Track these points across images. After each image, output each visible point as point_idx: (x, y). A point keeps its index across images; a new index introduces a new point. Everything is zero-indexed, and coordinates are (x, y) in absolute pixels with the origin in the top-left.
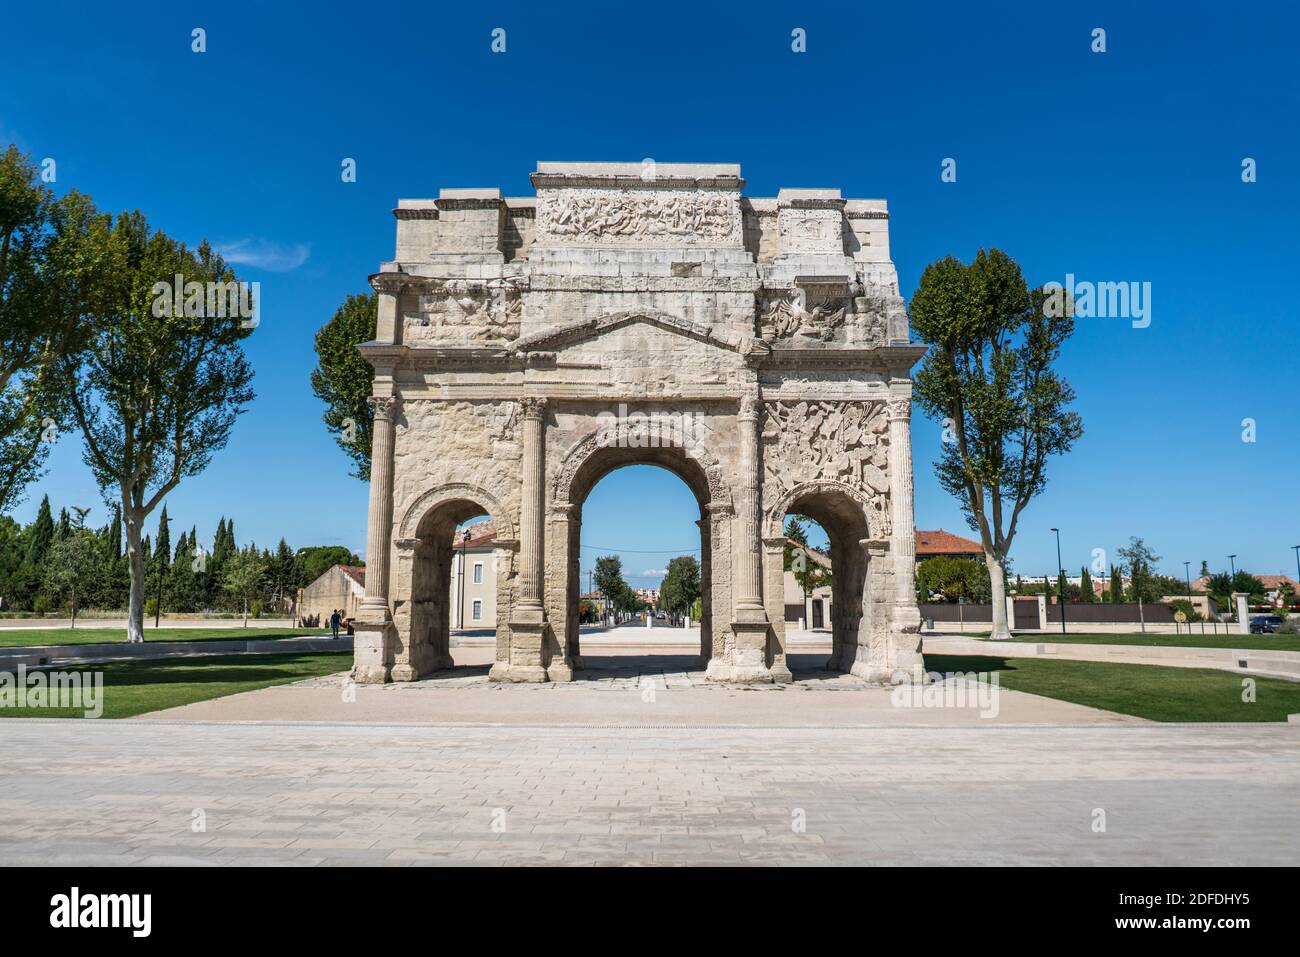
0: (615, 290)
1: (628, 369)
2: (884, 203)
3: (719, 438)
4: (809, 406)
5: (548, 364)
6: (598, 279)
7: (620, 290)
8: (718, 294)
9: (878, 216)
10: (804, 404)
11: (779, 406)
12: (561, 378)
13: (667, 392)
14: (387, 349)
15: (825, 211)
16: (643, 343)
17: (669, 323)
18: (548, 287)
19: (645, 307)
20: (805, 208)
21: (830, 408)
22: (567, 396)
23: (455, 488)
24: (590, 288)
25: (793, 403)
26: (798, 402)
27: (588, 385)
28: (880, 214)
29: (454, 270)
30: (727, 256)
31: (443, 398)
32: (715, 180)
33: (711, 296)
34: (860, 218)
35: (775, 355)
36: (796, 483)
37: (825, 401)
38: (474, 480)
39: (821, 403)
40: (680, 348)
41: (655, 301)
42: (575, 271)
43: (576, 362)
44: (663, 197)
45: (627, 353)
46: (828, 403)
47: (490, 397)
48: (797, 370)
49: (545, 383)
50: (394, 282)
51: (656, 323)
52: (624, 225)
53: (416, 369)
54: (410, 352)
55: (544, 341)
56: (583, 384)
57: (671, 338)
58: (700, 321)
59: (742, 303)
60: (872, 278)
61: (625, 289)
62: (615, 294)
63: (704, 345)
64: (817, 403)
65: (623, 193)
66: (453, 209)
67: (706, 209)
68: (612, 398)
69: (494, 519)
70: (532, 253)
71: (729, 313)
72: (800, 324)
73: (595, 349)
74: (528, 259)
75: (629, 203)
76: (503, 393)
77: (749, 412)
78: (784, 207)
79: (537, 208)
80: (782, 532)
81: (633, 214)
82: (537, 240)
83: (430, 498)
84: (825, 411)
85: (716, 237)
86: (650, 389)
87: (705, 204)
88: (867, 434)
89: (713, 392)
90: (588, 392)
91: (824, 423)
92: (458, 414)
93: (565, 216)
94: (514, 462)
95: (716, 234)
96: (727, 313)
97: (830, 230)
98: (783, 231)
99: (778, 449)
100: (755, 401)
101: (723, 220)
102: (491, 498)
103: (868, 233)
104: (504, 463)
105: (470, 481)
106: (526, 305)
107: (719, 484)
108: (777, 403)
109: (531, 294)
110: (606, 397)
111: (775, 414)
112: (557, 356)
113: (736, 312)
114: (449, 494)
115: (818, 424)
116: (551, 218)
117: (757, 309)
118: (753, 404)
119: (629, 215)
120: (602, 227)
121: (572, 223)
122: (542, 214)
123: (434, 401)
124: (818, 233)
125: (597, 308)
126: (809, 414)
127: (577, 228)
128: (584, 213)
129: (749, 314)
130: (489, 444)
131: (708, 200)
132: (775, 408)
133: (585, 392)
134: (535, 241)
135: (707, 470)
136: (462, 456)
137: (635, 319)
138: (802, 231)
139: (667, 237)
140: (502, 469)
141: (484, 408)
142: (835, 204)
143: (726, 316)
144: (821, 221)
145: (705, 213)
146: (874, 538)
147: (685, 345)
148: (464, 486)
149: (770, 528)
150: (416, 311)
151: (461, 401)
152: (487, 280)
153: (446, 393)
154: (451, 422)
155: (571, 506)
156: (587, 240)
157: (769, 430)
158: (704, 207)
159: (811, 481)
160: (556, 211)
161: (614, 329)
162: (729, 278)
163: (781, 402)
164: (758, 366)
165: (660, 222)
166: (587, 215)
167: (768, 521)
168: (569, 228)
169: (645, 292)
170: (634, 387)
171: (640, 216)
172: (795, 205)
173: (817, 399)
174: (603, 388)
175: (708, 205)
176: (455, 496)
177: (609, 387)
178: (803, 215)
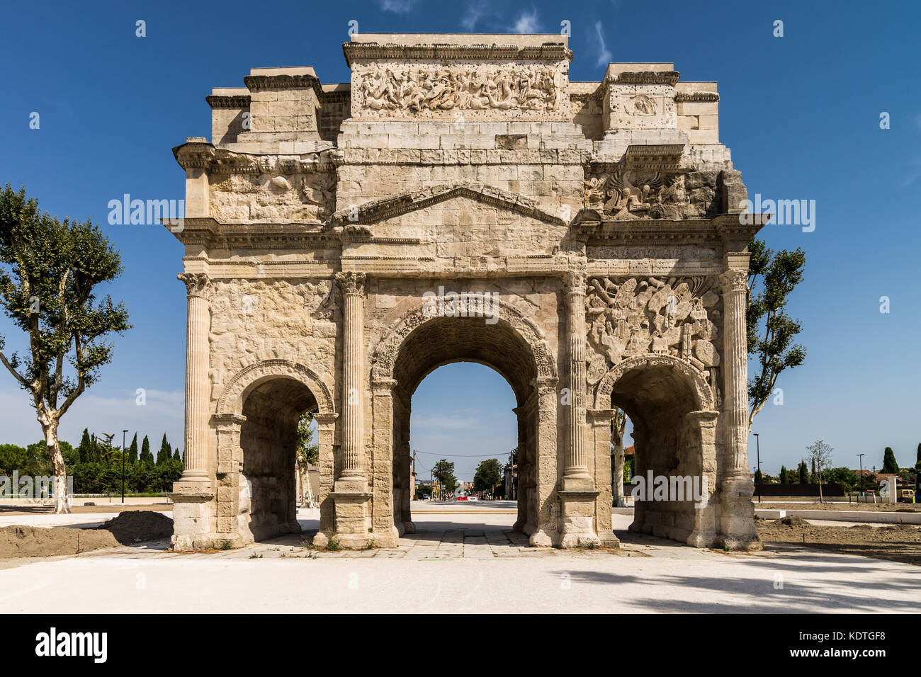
0: (435, 162)
1: (450, 245)
2: (715, 85)
3: (545, 314)
4: (639, 282)
5: (362, 238)
6: (418, 153)
7: (441, 162)
8: (545, 167)
9: (709, 98)
10: (634, 280)
11: (608, 283)
12: (379, 253)
13: (493, 266)
14: (193, 223)
15: (657, 86)
16: (466, 217)
17: (493, 196)
18: (365, 160)
19: (468, 180)
20: (636, 84)
21: (660, 283)
22: (387, 272)
23: (274, 364)
24: (409, 160)
25: (621, 280)
26: (627, 278)
27: (410, 261)
28: (711, 95)
29: (265, 148)
30: (555, 128)
31: (259, 276)
32: (542, 49)
33: (539, 168)
34: (690, 101)
35: (605, 229)
36: (624, 358)
37: (655, 277)
38: (292, 358)
39: (652, 279)
40: (504, 222)
41: (478, 174)
42: (394, 144)
43: (395, 237)
44: (485, 70)
45: (450, 227)
46: (658, 278)
47: (307, 275)
48: (626, 245)
49: (363, 258)
50: (199, 155)
51: (479, 197)
52: (445, 99)
53: (230, 249)
54: (221, 228)
55: (361, 214)
56: (404, 259)
57: (493, 213)
58: (525, 194)
59: (570, 177)
60: (704, 157)
61: (447, 162)
62: (435, 168)
63: (531, 219)
64: (646, 279)
65: (443, 66)
66: (264, 89)
67: (531, 81)
68: (434, 273)
69: (316, 394)
70: (347, 127)
71: (557, 187)
72: (630, 200)
73: (415, 224)
74: (342, 132)
75: (450, 76)
76: (321, 271)
77: (577, 286)
78: (613, 82)
79: (352, 83)
80: (609, 405)
81: (454, 87)
82: (352, 115)
83: (249, 375)
84: (656, 287)
85: (542, 112)
86: (474, 264)
87: (531, 76)
88: (698, 309)
89: (539, 266)
90: (408, 267)
91: (654, 299)
92: (276, 293)
93: (382, 90)
94: (333, 339)
95: (542, 108)
96: (555, 186)
97: (662, 108)
98: (611, 107)
99: (606, 325)
100: (584, 276)
101: (550, 94)
102: (311, 374)
103: (697, 117)
104: (324, 340)
105: (289, 358)
106: (342, 179)
107: (545, 359)
108: (605, 279)
109: (346, 168)
110: (428, 273)
111: (603, 291)
112: (376, 231)
113: (564, 185)
114: (269, 371)
115: (647, 300)
116: (367, 92)
117: (585, 185)
118: (582, 278)
119: (450, 88)
120: (421, 101)
121: (389, 97)
122: (357, 88)
123: (250, 280)
124: (649, 109)
125: (417, 182)
126: (639, 290)
127: (394, 102)
128: (402, 86)
129: (578, 188)
130: (308, 322)
131: (533, 73)
132: (603, 284)
133: (405, 267)
134: (350, 117)
135: (533, 345)
136: (281, 334)
137: (457, 192)
138: (631, 107)
139: (489, 112)
140: (323, 346)
141: (302, 287)
142: (667, 79)
143: (553, 189)
144: (652, 96)
145: (530, 86)
146: (705, 410)
147: (510, 219)
148: (284, 362)
149: (598, 401)
150: (228, 191)
151: (278, 280)
152: (300, 155)
153: (262, 271)
154: (268, 300)
155: (394, 381)
156: (406, 116)
157: (597, 306)
158: (529, 80)
159: (639, 355)
160: (372, 85)
161: (435, 203)
162: (557, 150)
163: (609, 279)
164: (586, 241)
165: (482, 95)
166: (405, 89)
167: (595, 394)
168: (386, 103)
169: (467, 165)
170: (457, 261)
171: (461, 88)
172: (625, 79)
173: (647, 275)
174: (424, 263)
175: (534, 78)
176: (275, 373)
177: (431, 262)
178: (633, 91)
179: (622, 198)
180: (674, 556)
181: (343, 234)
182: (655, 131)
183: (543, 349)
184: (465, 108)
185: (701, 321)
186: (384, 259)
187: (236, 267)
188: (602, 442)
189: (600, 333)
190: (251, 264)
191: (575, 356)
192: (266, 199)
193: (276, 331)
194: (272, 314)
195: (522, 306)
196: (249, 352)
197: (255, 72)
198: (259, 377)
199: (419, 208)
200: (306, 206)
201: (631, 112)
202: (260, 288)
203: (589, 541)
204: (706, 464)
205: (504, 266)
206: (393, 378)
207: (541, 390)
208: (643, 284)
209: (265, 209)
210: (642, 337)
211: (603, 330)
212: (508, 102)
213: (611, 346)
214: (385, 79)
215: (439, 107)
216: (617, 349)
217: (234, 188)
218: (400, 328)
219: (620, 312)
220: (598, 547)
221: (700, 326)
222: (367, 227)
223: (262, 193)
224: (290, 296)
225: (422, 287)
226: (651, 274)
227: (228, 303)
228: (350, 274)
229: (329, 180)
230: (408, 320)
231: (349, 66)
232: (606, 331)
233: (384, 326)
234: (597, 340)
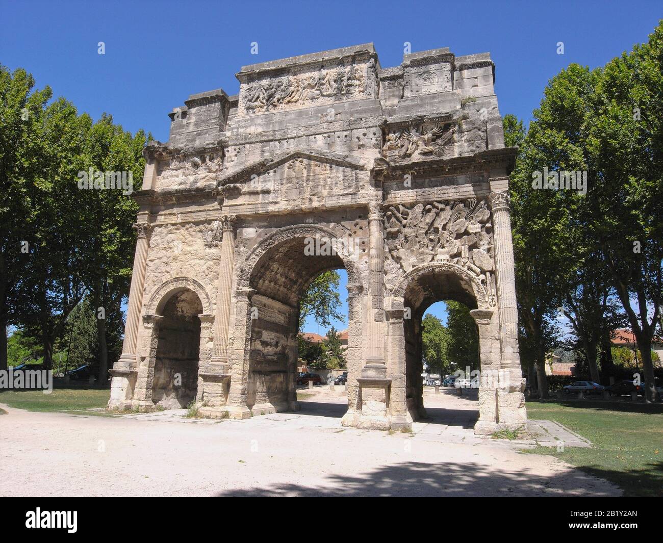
0: (282, 138)
1: (289, 191)
3: (354, 236)
4: (425, 207)
5: (236, 192)
6: (272, 133)
7: (286, 137)
8: (353, 131)
10: (421, 205)
11: (401, 208)
13: (316, 203)
15: (437, 64)
16: (299, 172)
17: (317, 155)
19: (302, 147)
20: (421, 65)
21: (441, 206)
23: (180, 280)
25: (412, 206)
26: (416, 203)
27: (263, 205)
30: (361, 105)
31: (178, 222)
32: (354, 55)
33: (348, 133)
36: (413, 266)
37: (437, 202)
38: (191, 276)
39: (435, 203)
40: (324, 172)
42: (258, 129)
43: (255, 189)
44: (319, 74)
45: (289, 179)
46: (440, 202)
47: (205, 219)
49: (235, 206)
51: (309, 157)
52: (293, 96)
55: (234, 177)
56: (259, 204)
58: (339, 151)
59: (371, 135)
61: (289, 136)
62: (282, 141)
63: (343, 168)
64: (431, 203)
65: (293, 76)
66: (194, 106)
68: (278, 212)
69: (202, 300)
71: (361, 143)
72: (418, 146)
73: (268, 179)
75: (297, 81)
76: (213, 216)
77: (374, 213)
78: (406, 66)
79: (240, 95)
80: (402, 306)
81: (298, 88)
82: (238, 115)
83: (166, 288)
84: (438, 209)
86: (304, 203)
87: (348, 73)
88: (473, 224)
89: (348, 201)
90: (262, 209)
91: (437, 218)
92: (186, 232)
93: (256, 97)
96: (359, 143)
97: (442, 77)
98: (405, 83)
101: (360, 82)
102: (201, 287)
105: (189, 276)
106: (227, 156)
107: (354, 270)
108: (400, 206)
109: (230, 148)
110: (274, 212)
111: (398, 214)
113: (366, 142)
114: (177, 285)
115: (432, 219)
119: (296, 89)
120: (278, 100)
121: (260, 101)
122: (242, 97)
123: (173, 225)
124: (432, 80)
126: (425, 212)
127: (263, 103)
128: (267, 93)
129: (377, 143)
130: (202, 250)
131: (350, 70)
132: (398, 210)
133: (260, 209)
135: (345, 260)
136: (186, 259)
137: (297, 156)
138: (419, 81)
139: (321, 99)
140: (209, 266)
141: (202, 227)
142: (444, 58)
144: (435, 71)
145: (347, 79)
146: (481, 309)
148: (186, 279)
149: (394, 302)
150: (168, 170)
151: (188, 223)
153: (179, 218)
154: (182, 237)
155: (250, 290)
156: (269, 110)
157: (394, 227)
158: (347, 76)
159: (426, 264)
160: (250, 95)
162: (361, 119)
163: (402, 205)
164: (382, 180)
165: (316, 90)
167: (391, 297)
168: (258, 104)
169: (302, 136)
170: (293, 202)
171: (303, 88)
172: (414, 63)
173: (431, 200)
176: (180, 286)
177: (277, 204)
178: (420, 70)
179: (412, 145)
181: (223, 191)
182: (435, 95)
183: (353, 263)
184: (305, 99)
185: (476, 234)
186: (248, 204)
187: (166, 217)
190: (174, 214)
191: (373, 267)
192: (188, 172)
196: (167, 272)
198: (170, 289)
199: (271, 169)
200: (209, 174)
201: (419, 84)
202: (178, 229)
205: (324, 203)
206: (249, 288)
207: (350, 294)
208: (428, 207)
209: (186, 178)
210: (429, 249)
211: (398, 245)
212: (332, 92)
213: (403, 257)
214: (258, 90)
215: (289, 102)
216: (409, 260)
217: (171, 168)
218: (257, 251)
219: (411, 230)
221: (475, 238)
223: (186, 168)
224: (194, 233)
226: (434, 199)
228: (226, 216)
230: (263, 245)
231: (239, 86)
232: (400, 245)
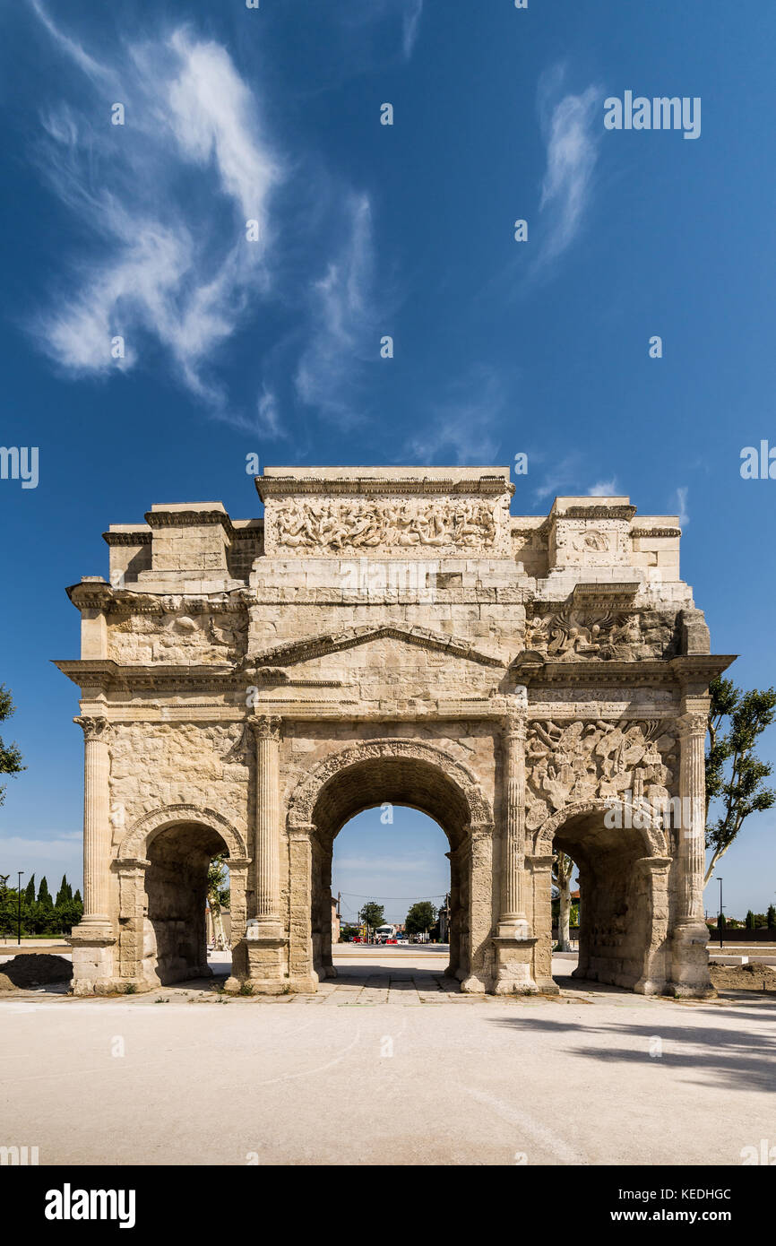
0: (359, 602)
1: (375, 687)
2: (677, 519)
3: (480, 758)
4: (585, 726)
5: (278, 680)
6: (339, 592)
7: (366, 602)
8: (482, 606)
9: (671, 533)
10: (580, 723)
11: (552, 726)
12: (297, 696)
13: (422, 709)
14: (90, 665)
15: (611, 521)
16: (392, 659)
17: (424, 637)
18: (279, 600)
19: (396, 621)
20: (586, 518)
21: (609, 727)
22: (305, 715)
23: (181, 809)
24: (330, 600)
25: (566, 723)
26: (573, 721)
27: (330, 704)
28: (672, 530)
29: (170, 588)
30: (493, 566)
31: (164, 720)
32: (480, 482)
33: (475, 608)
34: (647, 536)
35: (548, 670)
36: (567, 803)
37: (604, 721)
38: (201, 802)
39: (601, 723)
40: (435, 664)
41: (406, 614)
42: (312, 583)
43: (314, 679)
44: (415, 505)
45: (375, 669)
46: (607, 721)
47: (217, 719)
48: (572, 688)
49: (278, 701)
50: (96, 595)
51: (408, 638)
52: (370, 535)
53: (131, 691)
54: (120, 670)
55: (275, 656)
56: (324, 702)
57: (424, 654)
58: (460, 635)
59: (510, 616)
60: (662, 596)
61: (371, 602)
62: (359, 608)
63: (465, 661)
64: (594, 722)
65: (368, 500)
66: (167, 525)
67: (468, 516)
68: (357, 716)
69: (226, 839)
70: (260, 565)
71: (495, 627)
72: (577, 641)
73: (335, 666)
74: (255, 571)
75: (375, 511)
76: (231, 714)
77: (516, 729)
78: (561, 517)
79: (265, 517)
80: (550, 851)
81: (380, 523)
82: (266, 552)
83: (153, 819)
84: (604, 731)
85: (479, 549)
86: (402, 707)
87: (467, 511)
88: (651, 754)
89: (474, 709)
90: (328, 710)
91: (602, 743)
92: (182, 737)
93: (299, 526)
94: (246, 784)
95: (479, 545)
96: (493, 626)
97: (615, 543)
98: (558, 543)
99: (548, 770)
100: (525, 719)
101: (488, 529)
102: (221, 819)
103: (656, 553)
104: (235, 784)
105: (197, 803)
106: (254, 620)
107: (479, 804)
108: (548, 723)
109: (259, 608)
110: (350, 716)
111: (545, 734)
112: (292, 673)
113: (503, 625)
114: (175, 816)
115: (595, 744)
116: (282, 529)
117: (527, 625)
118: (522, 722)
119: (375, 524)
120: (343, 538)
121: (307, 534)
122: (271, 524)
123: (154, 723)
124: (600, 545)
125: (336, 623)
126: (585, 734)
127: (312, 539)
128: (322, 523)
129: (519, 628)
130: (217, 766)
131: (470, 508)
132: (545, 728)
133: (325, 710)
134: (264, 554)
135: (467, 790)
136: (188, 778)
137: (381, 633)
138: (581, 543)
139: (420, 548)
140: (234, 791)
141: (211, 730)
142: (623, 513)
143: (491, 629)
144: (605, 532)
145: (466, 521)
146: (656, 857)
147: (442, 661)
148: (191, 807)
149: (538, 847)
150: (128, 631)
151: (184, 723)
152: (208, 594)
153: (167, 715)
154: (174, 744)
155: (313, 826)
156: (326, 553)
157: (538, 751)
158: (465, 515)
159: (585, 801)
160: (288, 521)
161: (358, 644)
162: (495, 589)
163: (552, 722)
164: (527, 683)
165: (412, 531)
166: (326, 525)
167: (535, 840)
168: (304, 539)
169: (394, 604)
170: (383, 704)
171: (388, 525)
172: (574, 513)
173: (595, 718)
174: (345, 706)
175: (470, 513)
176: (182, 818)
177: (353, 705)
178: (583, 527)
179: (568, 639)
180: (618, 1003)
181: (256, 676)
182: (607, 568)
183: (477, 794)
184: (392, 544)
185: (655, 766)
186: (302, 701)
187: (138, 710)
188: (542, 888)
189: (541, 778)
190: (154, 707)
191: (513, 802)
192: (170, 640)
193: (182, 776)
194: (178, 758)
195: (454, 750)
196: (153, 796)
197: (156, 508)
198: (163, 822)
199: (341, 649)
200: (215, 647)
201: (580, 548)
202: (165, 731)
203: (525, 988)
204: (656, 912)
205: (435, 709)
206: (312, 823)
207: (475, 836)
208: (590, 728)
209: (169, 650)
210: (589, 782)
211: (545, 775)
212: (440, 539)
213: (554, 791)
214: (302, 516)
215: (363, 544)
216: (560, 794)
217: (134, 629)
218: (320, 772)
219: (564, 756)
220: (535, 994)
221: (653, 771)
222: (283, 669)
223: (166, 634)
224: (198, 740)
225: (343, 731)
226: (600, 717)
227: (129, 747)
228: (264, 717)
229: (240, 621)
230: (328, 764)
231: (262, 501)
232: (548, 775)
233: (302, 770)
234: (538, 785)
